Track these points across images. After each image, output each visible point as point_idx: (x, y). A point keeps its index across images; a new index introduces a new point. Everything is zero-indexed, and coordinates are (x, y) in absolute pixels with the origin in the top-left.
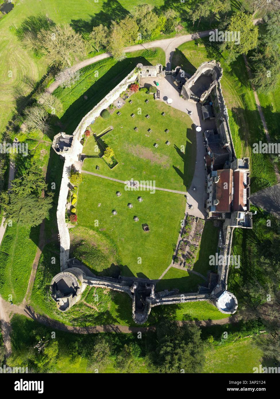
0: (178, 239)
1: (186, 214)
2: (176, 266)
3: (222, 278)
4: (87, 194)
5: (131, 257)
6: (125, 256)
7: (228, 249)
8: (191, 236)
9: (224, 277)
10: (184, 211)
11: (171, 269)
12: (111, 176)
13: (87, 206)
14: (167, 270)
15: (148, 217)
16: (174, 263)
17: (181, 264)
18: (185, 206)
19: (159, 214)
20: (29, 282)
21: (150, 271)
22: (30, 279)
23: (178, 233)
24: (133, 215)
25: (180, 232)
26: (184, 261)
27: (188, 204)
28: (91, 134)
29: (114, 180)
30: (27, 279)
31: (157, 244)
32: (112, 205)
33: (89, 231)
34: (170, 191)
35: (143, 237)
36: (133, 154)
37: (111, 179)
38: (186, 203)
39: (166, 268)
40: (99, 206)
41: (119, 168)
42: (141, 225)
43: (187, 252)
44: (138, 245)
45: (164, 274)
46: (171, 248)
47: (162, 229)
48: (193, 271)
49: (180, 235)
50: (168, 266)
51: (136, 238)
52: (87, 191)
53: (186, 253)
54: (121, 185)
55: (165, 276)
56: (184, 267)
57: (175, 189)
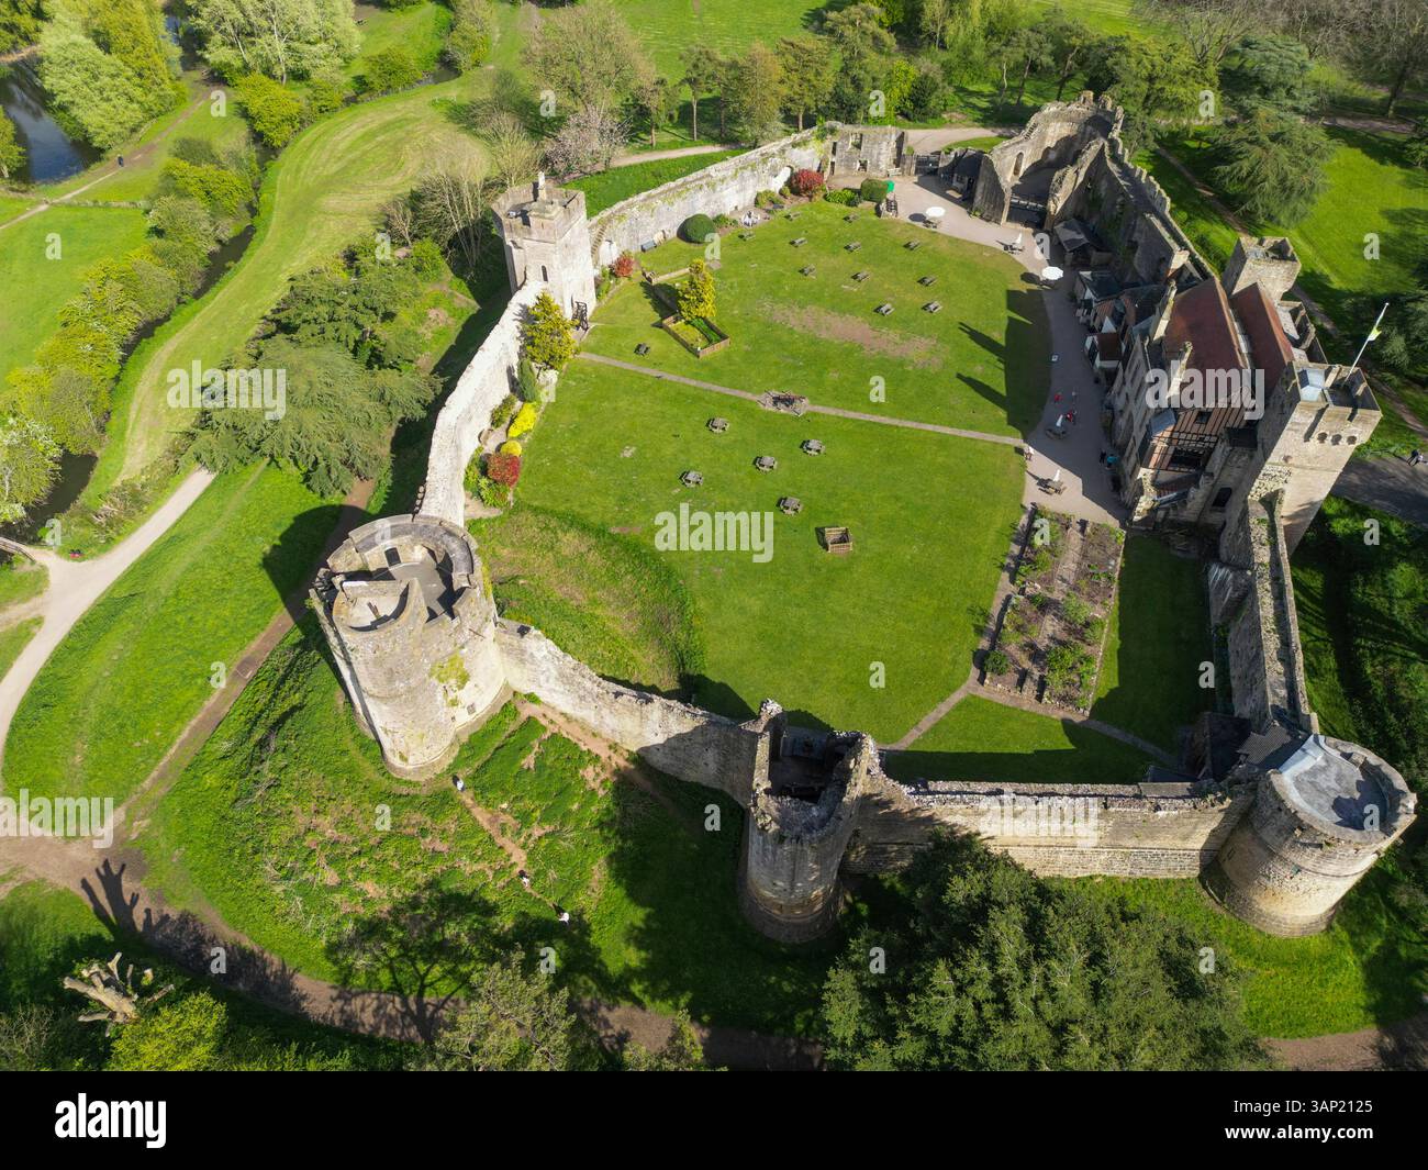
0: (994, 588)
1: (1030, 507)
2: (998, 691)
3: (1275, 694)
4: (580, 416)
5: (753, 641)
6: (723, 633)
7: (1277, 580)
8: (1064, 580)
9: (1283, 692)
10: (1020, 496)
11: (967, 704)
12: (695, 376)
13: (573, 450)
14: (944, 708)
15: (845, 505)
16: (981, 680)
17: (1021, 683)
18: (1023, 480)
19: (897, 499)
20: (185, 734)
21: (852, 704)
22: (194, 722)
23: (999, 570)
24: (777, 493)
25: (1003, 567)
26: (1036, 674)
27: (1036, 478)
28: (636, 275)
29: (706, 386)
30: (181, 715)
31: (890, 600)
32: (682, 457)
33: (560, 534)
34: (948, 431)
35: (819, 569)
36: (789, 326)
37: (693, 383)
38: (1022, 474)
39: (942, 700)
40: (628, 454)
41: (728, 356)
42: (812, 529)
43: (1052, 638)
44: (795, 595)
45: (926, 723)
46: (965, 621)
47: (915, 548)
48: (1094, 721)
49: (1005, 576)
50: (952, 690)
51: (782, 570)
52: (582, 408)
53: (1047, 641)
54: (732, 401)
55: (935, 729)
56: (1039, 698)
57: (971, 428)
